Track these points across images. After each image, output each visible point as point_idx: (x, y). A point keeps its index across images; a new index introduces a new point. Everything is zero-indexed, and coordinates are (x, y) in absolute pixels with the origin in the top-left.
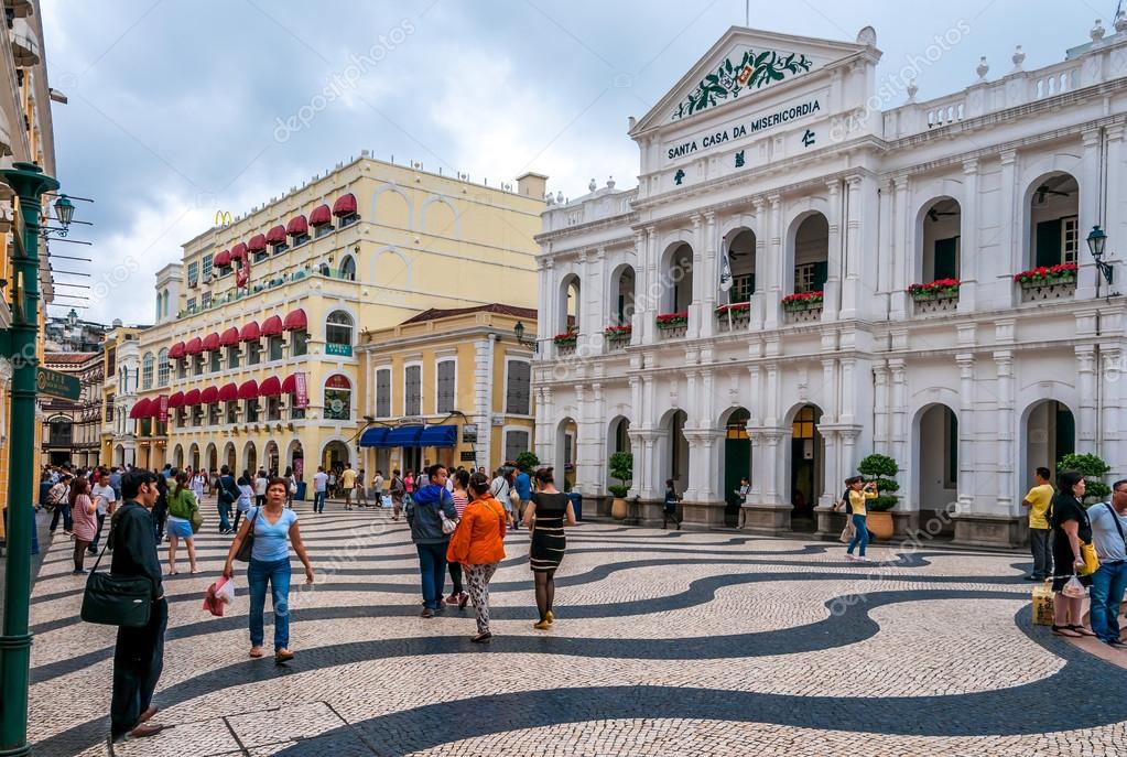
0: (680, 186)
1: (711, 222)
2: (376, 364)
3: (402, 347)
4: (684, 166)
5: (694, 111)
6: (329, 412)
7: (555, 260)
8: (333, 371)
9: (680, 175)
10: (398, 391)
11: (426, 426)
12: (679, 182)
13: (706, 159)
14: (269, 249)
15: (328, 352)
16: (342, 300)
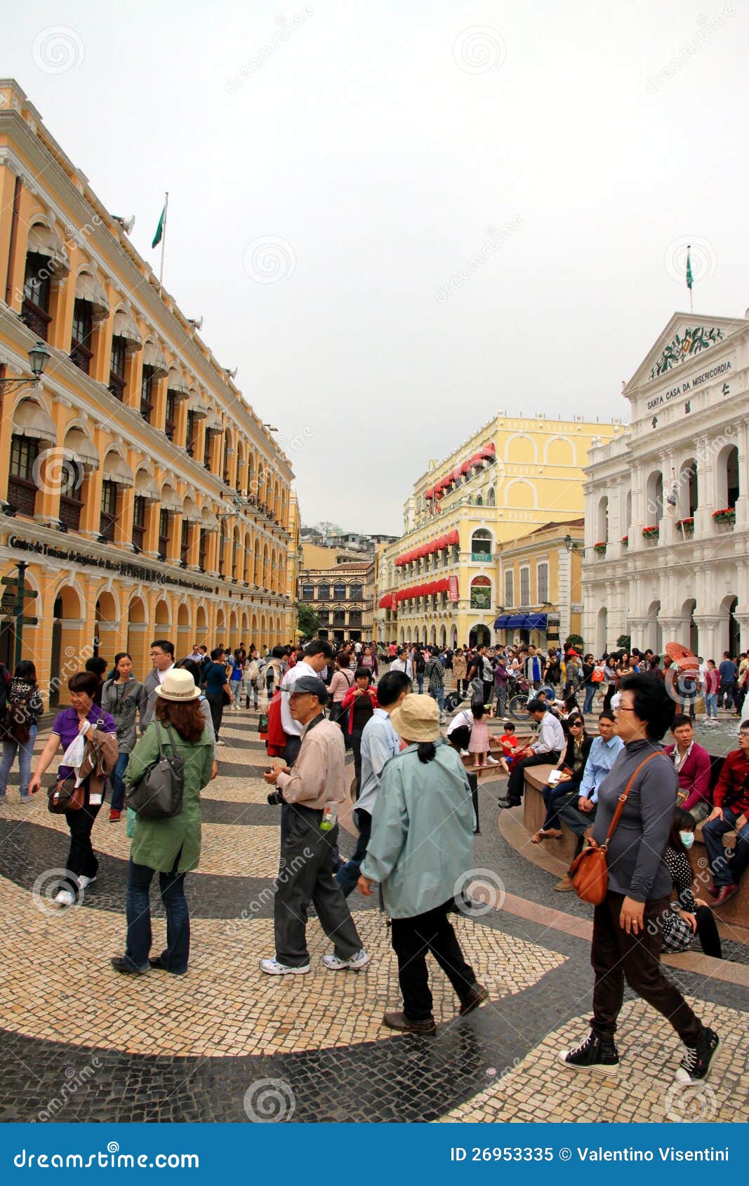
0: (655, 429)
1: (671, 456)
2: (505, 567)
3: (519, 554)
4: (657, 414)
5: (661, 373)
6: (474, 603)
7: (594, 486)
8: (479, 573)
9: (655, 421)
10: (517, 588)
11: (531, 614)
12: (655, 427)
13: (667, 409)
14: (445, 491)
15: (474, 559)
16: (483, 522)
